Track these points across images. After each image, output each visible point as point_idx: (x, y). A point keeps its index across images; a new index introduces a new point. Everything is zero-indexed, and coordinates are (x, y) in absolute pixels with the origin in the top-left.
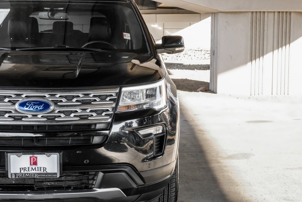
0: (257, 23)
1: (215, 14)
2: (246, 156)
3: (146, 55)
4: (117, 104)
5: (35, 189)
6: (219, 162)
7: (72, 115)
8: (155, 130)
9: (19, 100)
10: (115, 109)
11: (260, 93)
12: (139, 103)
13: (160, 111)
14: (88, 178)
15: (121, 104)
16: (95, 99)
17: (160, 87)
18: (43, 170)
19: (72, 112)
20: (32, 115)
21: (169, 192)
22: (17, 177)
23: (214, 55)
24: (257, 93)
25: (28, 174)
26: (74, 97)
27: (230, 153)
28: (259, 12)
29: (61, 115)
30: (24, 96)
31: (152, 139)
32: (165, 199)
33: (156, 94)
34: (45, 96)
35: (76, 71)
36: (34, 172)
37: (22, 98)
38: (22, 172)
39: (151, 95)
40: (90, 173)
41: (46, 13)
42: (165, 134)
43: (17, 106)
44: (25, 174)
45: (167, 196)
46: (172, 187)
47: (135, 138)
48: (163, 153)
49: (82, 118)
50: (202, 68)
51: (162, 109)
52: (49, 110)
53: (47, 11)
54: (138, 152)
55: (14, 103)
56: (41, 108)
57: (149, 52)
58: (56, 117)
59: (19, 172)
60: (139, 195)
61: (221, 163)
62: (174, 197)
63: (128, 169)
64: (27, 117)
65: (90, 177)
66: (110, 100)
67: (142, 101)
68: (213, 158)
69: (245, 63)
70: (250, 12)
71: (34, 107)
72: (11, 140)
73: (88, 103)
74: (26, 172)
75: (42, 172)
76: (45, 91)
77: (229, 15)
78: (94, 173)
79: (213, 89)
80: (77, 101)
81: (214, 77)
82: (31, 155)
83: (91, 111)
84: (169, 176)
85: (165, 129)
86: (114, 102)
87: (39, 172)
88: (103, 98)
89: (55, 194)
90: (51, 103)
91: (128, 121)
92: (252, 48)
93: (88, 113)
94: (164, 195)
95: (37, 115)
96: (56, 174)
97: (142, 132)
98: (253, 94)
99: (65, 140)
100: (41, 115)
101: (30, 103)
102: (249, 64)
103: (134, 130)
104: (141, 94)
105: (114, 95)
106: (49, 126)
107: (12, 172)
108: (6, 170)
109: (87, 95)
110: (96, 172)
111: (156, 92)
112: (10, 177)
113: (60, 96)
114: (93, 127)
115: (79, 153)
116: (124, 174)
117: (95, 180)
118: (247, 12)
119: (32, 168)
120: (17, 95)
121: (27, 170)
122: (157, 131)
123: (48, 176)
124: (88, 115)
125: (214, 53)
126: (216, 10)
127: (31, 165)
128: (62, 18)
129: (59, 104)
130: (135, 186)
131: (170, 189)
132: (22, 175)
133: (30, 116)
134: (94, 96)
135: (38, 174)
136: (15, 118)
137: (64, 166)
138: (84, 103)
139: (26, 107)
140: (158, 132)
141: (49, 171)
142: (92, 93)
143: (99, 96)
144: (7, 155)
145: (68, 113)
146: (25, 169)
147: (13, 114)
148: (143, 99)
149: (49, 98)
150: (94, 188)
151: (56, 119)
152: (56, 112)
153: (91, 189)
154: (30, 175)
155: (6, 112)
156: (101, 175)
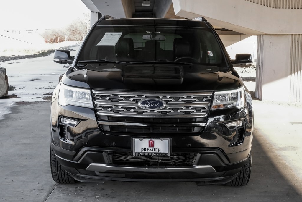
0: (296, 43)
1: (261, 35)
2: (294, 148)
3: (225, 68)
4: (211, 104)
5: (150, 164)
6: (273, 153)
7: (179, 111)
8: (237, 124)
9: (140, 100)
10: (209, 107)
11: (298, 101)
12: (226, 104)
13: (241, 110)
14: (189, 157)
15: (214, 104)
16: (195, 99)
17: (241, 92)
18: (157, 151)
19: (179, 109)
20: (150, 110)
21: (245, 171)
22: (139, 155)
23: (259, 69)
24: (295, 101)
25: (147, 153)
26: (180, 98)
27: (281, 146)
28: (298, 34)
29: (171, 111)
30: (144, 97)
31: (236, 130)
32: (241, 176)
33: (237, 97)
34: (159, 97)
35: (180, 79)
36: (152, 152)
37: (143, 98)
38: (143, 151)
39: (234, 98)
40: (191, 154)
41: (149, 36)
42: (244, 127)
43: (139, 104)
44: (145, 153)
45: (243, 174)
46: (247, 167)
47: (222, 128)
48: (243, 141)
49: (186, 113)
50: (245, 80)
51: (241, 108)
52: (162, 107)
53: (148, 34)
54: (225, 140)
55: (137, 102)
56: (157, 106)
57: (228, 66)
58: (167, 112)
59: (141, 152)
60: (225, 171)
61: (275, 153)
62: (248, 175)
63: (218, 152)
64: (147, 112)
65: (191, 157)
66: (206, 101)
67: (229, 102)
68: (268, 150)
69: (286, 76)
70: (290, 34)
71: (152, 104)
72: (134, 128)
73: (191, 102)
74: (145, 152)
75: (157, 152)
76: (159, 93)
77: (273, 37)
78: (194, 154)
79: (258, 97)
80: (182, 101)
81: (259, 87)
82: (150, 140)
83: (193, 109)
84: (246, 159)
85: (244, 123)
86: (209, 102)
87: (155, 152)
88: (201, 99)
89: (165, 168)
90: (164, 102)
91: (217, 117)
92: (292, 64)
93: (190, 109)
94: (240, 173)
95: (154, 110)
96: (167, 154)
97: (229, 125)
98: (292, 101)
99: (174, 129)
100: (157, 111)
101: (149, 102)
102: (289, 76)
103: (223, 123)
104: (228, 97)
105: (209, 97)
106: (162, 119)
107: (136, 152)
108: (132, 150)
109: (189, 97)
110: (195, 153)
111: (237, 95)
112: (134, 155)
113: (170, 97)
114: (194, 120)
115: (184, 139)
116: (215, 155)
117: (194, 159)
118: (288, 34)
119: (150, 149)
120: (139, 96)
121: (147, 150)
122: (238, 124)
123: (161, 155)
124: (190, 111)
125: (259, 67)
126: (263, 33)
127: (149, 146)
128: (160, 39)
129: (169, 103)
130: (223, 165)
131: (245, 168)
132: (143, 154)
133: (148, 111)
134: (195, 98)
135: (155, 153)
136: (139, 113)
137: (173, 148)
138: (187, 102)
139: (146, 105)
140: (239, 126)
141: (162, 151)
142: (193, 96)
143: (198, 98)
144: (133, 139)
145: (176, 110)
146: (145, 149)
147: (137, 109)
148: (229, 101)
149: (162, 98)
150: (193, 165)
151: (168, 114)
152: (168, 109)
153: (191, 166)
154: (149, 154)
155: (132, 108)
156: (199, 155)
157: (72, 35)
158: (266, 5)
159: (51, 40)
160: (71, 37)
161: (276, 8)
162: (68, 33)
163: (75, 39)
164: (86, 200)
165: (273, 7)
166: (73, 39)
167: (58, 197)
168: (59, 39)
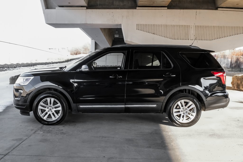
157: (85, 51)
158: (169, 38)
159: (74, 53)
160: (84, 52)
161: (174, 39)
162: (83, 50)
163: (87, 53)
164: (51, 135)
165: (173, 39)
166: (85, 53)
167: (39, 133)
168: (78, 53)
